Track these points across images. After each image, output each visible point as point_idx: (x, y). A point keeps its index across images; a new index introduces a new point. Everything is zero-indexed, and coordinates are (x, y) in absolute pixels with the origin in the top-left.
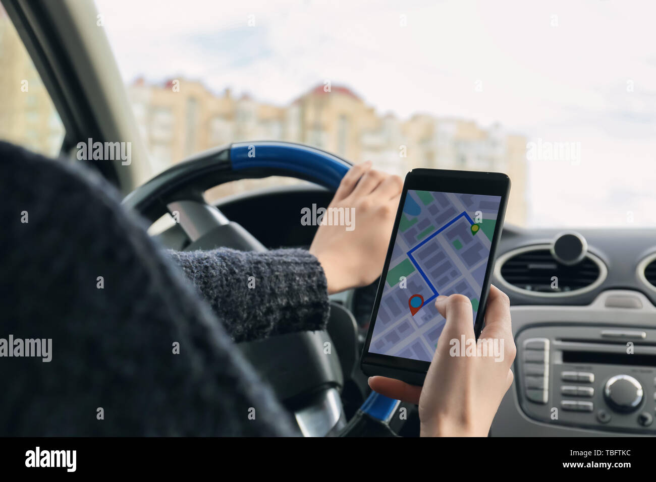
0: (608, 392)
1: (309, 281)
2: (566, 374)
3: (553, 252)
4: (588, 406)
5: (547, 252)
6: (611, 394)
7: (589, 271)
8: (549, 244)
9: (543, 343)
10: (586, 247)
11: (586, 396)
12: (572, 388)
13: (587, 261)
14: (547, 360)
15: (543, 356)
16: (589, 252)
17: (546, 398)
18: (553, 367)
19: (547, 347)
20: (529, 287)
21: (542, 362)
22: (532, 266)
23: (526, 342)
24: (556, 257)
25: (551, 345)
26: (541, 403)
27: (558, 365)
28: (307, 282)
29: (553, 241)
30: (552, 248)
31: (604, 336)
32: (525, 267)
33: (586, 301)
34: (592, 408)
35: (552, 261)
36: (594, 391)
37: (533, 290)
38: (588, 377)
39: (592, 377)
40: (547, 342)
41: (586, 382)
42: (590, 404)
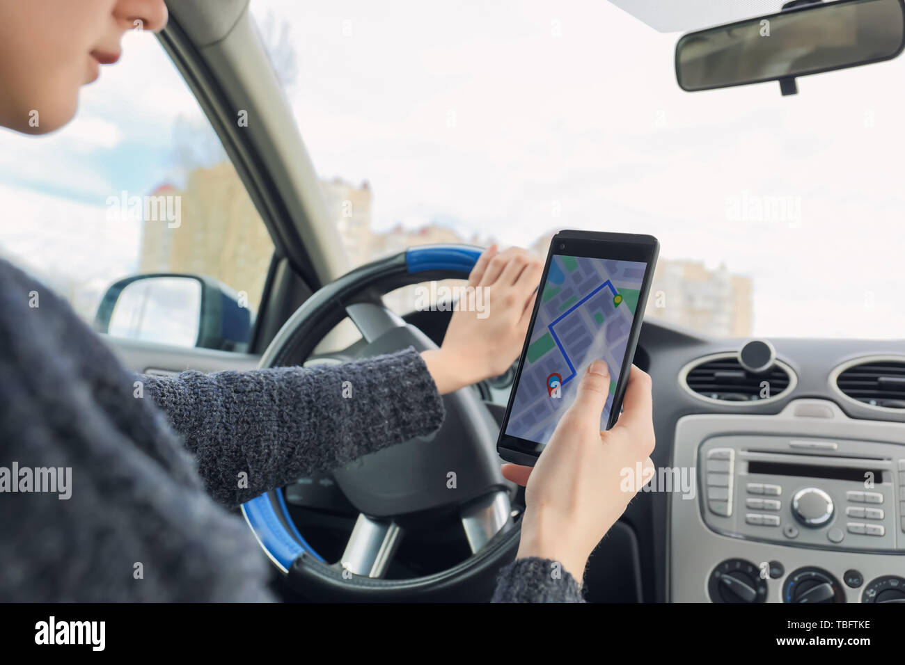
0: (796, 505)
1: (407, 367)
2: (751, 485)
3: (740, 359)
4: (775, 520)
5: (734, 360)
6: (799, 507)
7: (778, 379)
8: (736, 352)
9: (729, 453)
10: (774, 354)
11: (772, 510)
12: (758, 501)
13: (776, 369)
14: (732, 471)
15: (729, 467)
16: (777, 359)
17: (729, 512)
18: (738, 479)
19: (732, 458)
20: (715, 396)
21: (727, 473)
22: (719, 374)
23: (712, 452)
24: (743, 365)
25: (736, 455)
26: (725, 516)
27: (742, 476)
28: (405, 369)
29: (740, 349)
30: (738, 356)
31: (792, 446)
32: (712, 375)
33: (774, 410)
34: (778, 523)
35: (741, 369)
36: (781, 505)
37: (719, 398)
38: (776, 490)
39: (779, 490)
40: (732, 452)
41: (773, 495)
42: (777, 519)
